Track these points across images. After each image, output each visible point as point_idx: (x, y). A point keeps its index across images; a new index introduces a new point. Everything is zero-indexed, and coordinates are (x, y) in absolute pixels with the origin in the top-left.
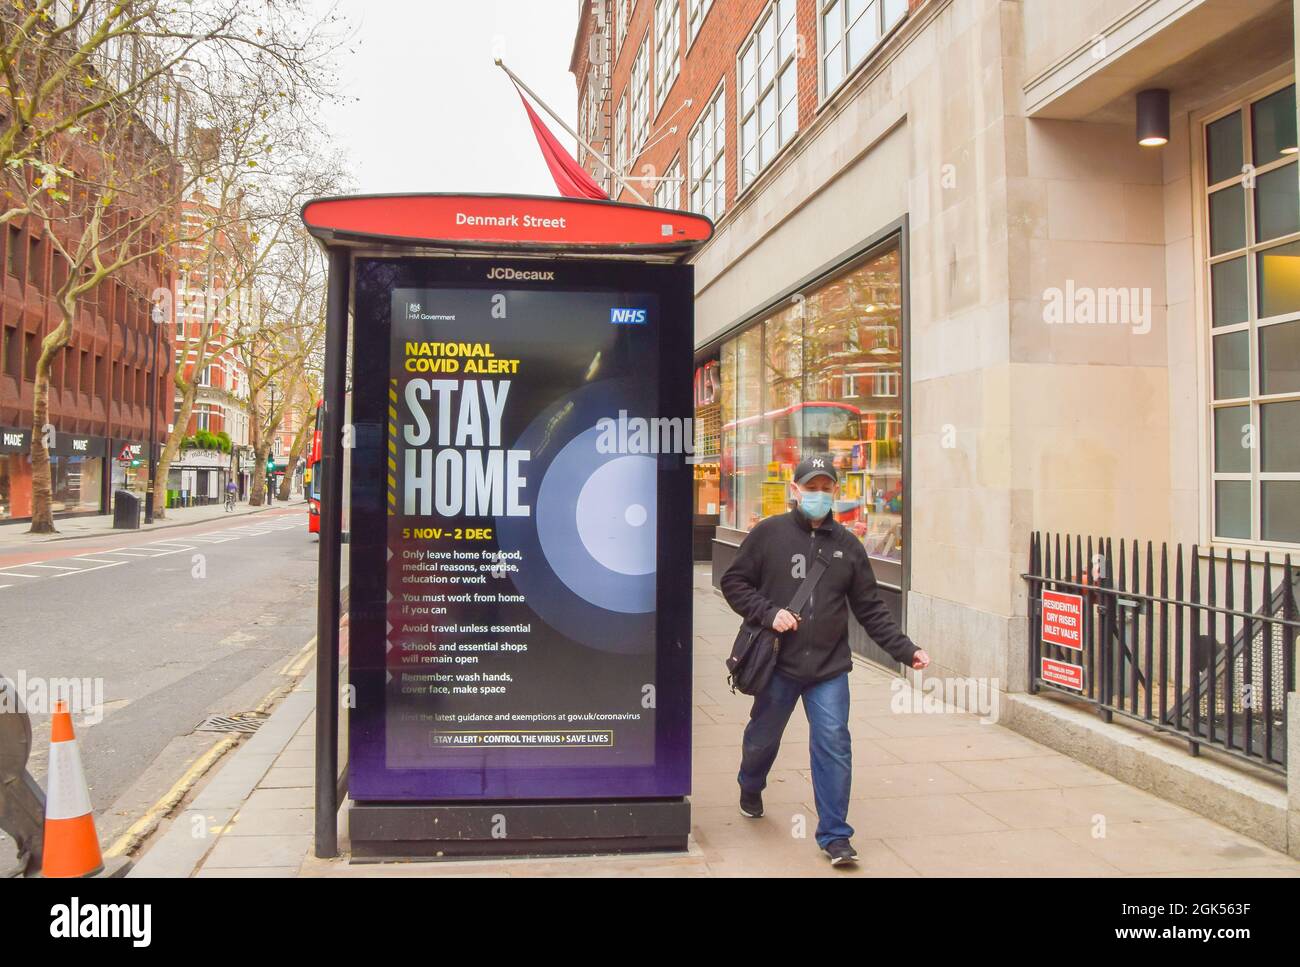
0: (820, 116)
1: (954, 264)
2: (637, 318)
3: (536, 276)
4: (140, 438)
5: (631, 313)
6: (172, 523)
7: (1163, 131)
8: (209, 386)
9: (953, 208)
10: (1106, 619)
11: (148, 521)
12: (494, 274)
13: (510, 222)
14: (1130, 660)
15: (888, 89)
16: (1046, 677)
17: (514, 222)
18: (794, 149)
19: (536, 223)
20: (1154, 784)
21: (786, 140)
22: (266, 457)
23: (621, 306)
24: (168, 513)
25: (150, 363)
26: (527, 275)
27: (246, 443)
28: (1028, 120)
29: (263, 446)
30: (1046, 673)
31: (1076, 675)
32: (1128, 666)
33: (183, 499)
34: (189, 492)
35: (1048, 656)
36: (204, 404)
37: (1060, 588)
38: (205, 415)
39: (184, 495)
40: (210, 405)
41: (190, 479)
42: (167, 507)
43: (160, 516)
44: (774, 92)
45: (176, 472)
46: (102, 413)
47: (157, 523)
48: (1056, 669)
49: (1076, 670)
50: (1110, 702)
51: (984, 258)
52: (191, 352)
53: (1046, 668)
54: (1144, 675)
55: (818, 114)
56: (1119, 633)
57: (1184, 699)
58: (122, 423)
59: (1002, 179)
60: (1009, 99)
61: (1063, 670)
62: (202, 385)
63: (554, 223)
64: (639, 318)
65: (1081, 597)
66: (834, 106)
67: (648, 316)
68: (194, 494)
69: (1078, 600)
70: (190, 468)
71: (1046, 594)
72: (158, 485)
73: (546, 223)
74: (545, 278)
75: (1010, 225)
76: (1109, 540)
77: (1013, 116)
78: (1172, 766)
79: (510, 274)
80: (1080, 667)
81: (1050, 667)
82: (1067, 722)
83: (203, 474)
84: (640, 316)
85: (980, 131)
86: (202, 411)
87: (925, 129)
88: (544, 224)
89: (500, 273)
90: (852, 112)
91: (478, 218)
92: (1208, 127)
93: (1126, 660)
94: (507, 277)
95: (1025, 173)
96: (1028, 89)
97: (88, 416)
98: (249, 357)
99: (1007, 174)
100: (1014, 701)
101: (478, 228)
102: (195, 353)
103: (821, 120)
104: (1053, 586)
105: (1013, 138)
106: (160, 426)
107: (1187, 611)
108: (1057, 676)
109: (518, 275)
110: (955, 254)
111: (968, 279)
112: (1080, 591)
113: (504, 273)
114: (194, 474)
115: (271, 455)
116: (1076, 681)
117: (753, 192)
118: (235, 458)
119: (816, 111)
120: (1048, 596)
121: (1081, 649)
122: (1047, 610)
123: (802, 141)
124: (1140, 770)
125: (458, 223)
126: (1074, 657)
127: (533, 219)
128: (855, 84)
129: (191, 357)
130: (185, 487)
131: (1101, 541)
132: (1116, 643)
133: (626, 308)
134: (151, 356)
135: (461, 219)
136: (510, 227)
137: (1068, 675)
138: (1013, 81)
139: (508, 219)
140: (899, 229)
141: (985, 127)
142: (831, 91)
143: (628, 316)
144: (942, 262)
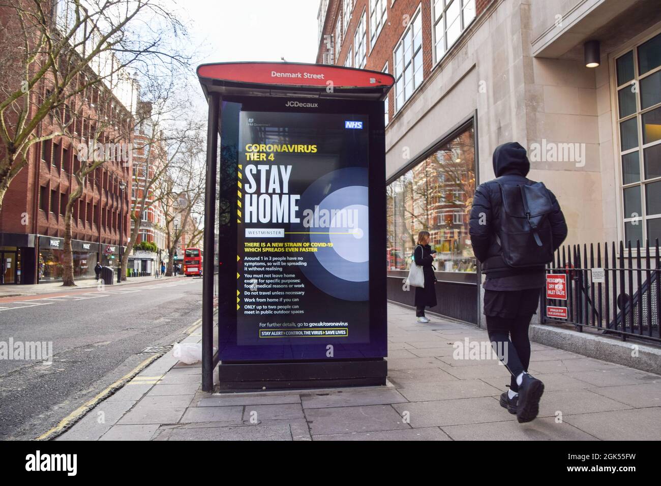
0: (434, 71)
1: (499, 128)
2: (358, 126)
3: (309, 105)
4: (115, 244)
5: (355, 123)
6: (130, 283)
7: (597, 60)
8: (147, 221)
9: (499, 103)
10: (578, 283)
11: (118, 281)
12: (289, 104)
13: (297, 75)
14: (591, 304)
15: (466, 54)
16: (549, 315)
17: (299, 76)
18: (422, 89)
19: (310, 76)
20: (605, 355)
21: (417, 86)
22: (174, 254)
23: (350, 120)
24: (128, 279)
25: (119, 209)
26: (305, 105)
27: (164, 248)
28: (534, 59)
29: (172, 249)
30: (549, 313)
31: (564, 312)
32: (590, 307)
33: (135, 273)
34: (138, 270)
35: (550, 305)
36: (145, 229)
37: (554, 272)
38: (145, 234)
39: (136, 271)
40: (147, 230)
41: (138, 264)
42: (128, 277)
43: (124, 279)
44: (411, 65)
45: (132, 261)
46: (97, 232)
47: (122, 283)
48: (554, 310)
49: (564, 310)
50: (581, 322)
51: (514, 122)
52: (137, 205)
53: (549, 311)
54: (598, 311)
55: (433, 71)
56: (585, 290)
57: (618, 316)
58: (107, 237)
59: (522, 85)
60: (525, 48)
61: (557, 311)
62: (144, 220)
63: (319, 76)
64: (359, 126)
65: (565, 274)
66: (440, 66)
67: (363, 125)
68: (140, 271)
69: (564, 276)
70: (138, 259)
71: (548, 276)
72: (123, 265)
73: (315, 76)
74: (313, 106)
75: (526, 106)
76: (578, 245)
77: (527, 56)
78: (614, 345)
79: (297, 104)
80: (566, 308)
81: (551, 310)
82: (561, 333)
83: (144, 262)
84: (359, 125)
85: (511, 64)
86: (144, 232)
87: (485, 68)
88: (314, 76)
89: (292, 104)
90: (449, 68)
91: (282, 74)
92: (617, 60)
93: (589, 305)
94: (295, 106)
95: (533, 82)
96: (534, 43)
97: (90, 233)
98: (165, 207)
99: (525, 83)
100: (534, 327)
101: (283, 78)
102: (140, 205)
103: (434, 73)
104: (551, 271)
105: (528, 65)
106: (124, 238)
107: (618, 273)
108: (554, 314)
109: (301, 105)
110: (500, 123)
111: (507, 134)
112: (565, 272)
113: (294, 104)
114: (140, 262)
115: (176, 253)
116: (564, 314)
117: (402, 112)
118: (159, 255)
119: (431, 70)
120: (549, 277)
121: (566, 299)
122: (549, 283)
123: (425, 84)
124: (598, 350)
125: (272, 76)
126: (563, 303)
127: (309, 75)
128: (451, 54)
129: (138, 208)
130: (136, 268)
131: (575, 246)
132: (583, 295)
133: (352, 121)
134: (120, 206)
135: (274, 74)
136: (297, 78)
137: (560, 312)
138: (526, 41)
139: (296, 74)
140: (473, 117)
141: (513, 62)
142: (438, 61)
143: (353, 125)
144: (494, 128)
